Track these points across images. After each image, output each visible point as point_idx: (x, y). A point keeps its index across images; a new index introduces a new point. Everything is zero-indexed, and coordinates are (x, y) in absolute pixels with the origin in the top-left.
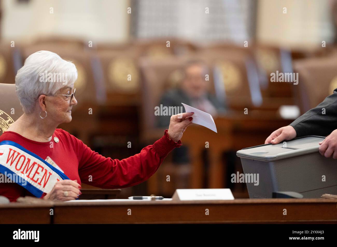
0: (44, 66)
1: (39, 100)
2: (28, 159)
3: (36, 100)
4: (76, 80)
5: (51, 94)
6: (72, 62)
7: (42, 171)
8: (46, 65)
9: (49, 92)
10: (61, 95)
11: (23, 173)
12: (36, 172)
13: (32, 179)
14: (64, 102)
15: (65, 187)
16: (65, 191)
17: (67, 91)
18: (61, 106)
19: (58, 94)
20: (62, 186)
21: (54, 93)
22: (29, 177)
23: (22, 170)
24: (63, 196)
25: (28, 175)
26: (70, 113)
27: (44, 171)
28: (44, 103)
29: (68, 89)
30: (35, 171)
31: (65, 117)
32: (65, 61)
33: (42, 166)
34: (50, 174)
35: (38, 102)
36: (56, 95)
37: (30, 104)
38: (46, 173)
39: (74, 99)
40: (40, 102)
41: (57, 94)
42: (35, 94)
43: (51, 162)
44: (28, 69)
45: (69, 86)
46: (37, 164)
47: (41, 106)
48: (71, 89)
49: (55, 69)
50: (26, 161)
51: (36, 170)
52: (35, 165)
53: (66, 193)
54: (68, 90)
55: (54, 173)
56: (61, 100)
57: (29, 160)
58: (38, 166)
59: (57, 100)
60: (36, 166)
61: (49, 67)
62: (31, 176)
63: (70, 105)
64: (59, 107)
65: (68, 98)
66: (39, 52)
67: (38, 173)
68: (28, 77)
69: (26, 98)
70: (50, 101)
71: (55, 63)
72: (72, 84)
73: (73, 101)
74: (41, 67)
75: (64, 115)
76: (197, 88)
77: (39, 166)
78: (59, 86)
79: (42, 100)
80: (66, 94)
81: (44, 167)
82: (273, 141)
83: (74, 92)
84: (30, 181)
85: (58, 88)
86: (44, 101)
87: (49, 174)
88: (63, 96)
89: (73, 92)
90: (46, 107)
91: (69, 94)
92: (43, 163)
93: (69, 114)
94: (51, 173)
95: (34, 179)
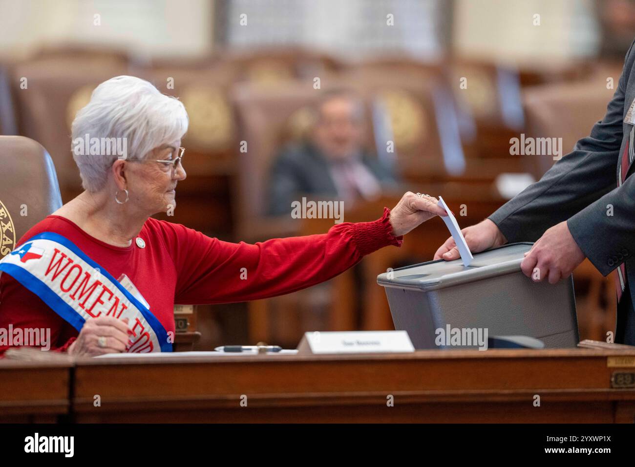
0: (125, 105)
1: (114, 169)
2: (87, 273)
3: (109, 168)
4: (185, 134)
5: (136, 159)
6: (178, 98)
7: (110, 299)
8: (128, 104)
9: (133, 155)
10: (155, 160)
11: (74, 299)
12: (98, 300)
13: (89, 311)
14: (159, 174)
15: (100, 329)
16: (101, 336)
17: (167, 154)
18: (155, 181)
19: (149, 158)
20: (96, 327)
21: (141, 156)
22: (83, 308)
23: (72, 292)
24: (97, 345)
25: (82, 302)
26: (172, 194)
27: (113, 300)
28: (123, 174)
29: (169, 150)
30: (97, 297)
31: (162, 201)
32: (166, 97)
33: (111, 290)
34: (124, 307)
35: (112, 171)
36: (146, 160)
37: (97, 176)
38: (116, 304)
39: (181, 168)
40: (115, 174)
41: (146, 158)
42: (106, 158)
43: (129, 284)
44: (94, 110)
45: (170, 143)
46: (102, 285)
47: (117, 180)
48: (174, 149)
49: (145, 112)
50: (83, 276)
51: (98, 295)
52: (99, 286)
53: (103, 341)
54: (170, 152)
55: (131, 306)
56: (155, 170)
57: (88, 276)
58: (102, 289)
59: (147, 171)
60: (99, 289)
61: (134, 107)
62: (88, 305)
63: (173, 180)
64: (151, 184)
65: (168, 167)
66: (118, 79)
67: (102, 303)
68: (93, 125)
69: (91, 166)
70: (134, 172)
71: (145, 100)
72: (177, 141)
73: (178, 173)
74: (120, 107)
75: (159, 199)
76: (340, 141)
77: (105, 289)
78: (151, 143)
79: (119, 170)
80: (165, 158)
81: (113, 292)
82: (448, 254)
83: (181, 156)
84: (84, 315)
85: (150, 147)
86: (122, 170)
87: (122, 307)
88: (159, 164)
89: (179, 155)
90: (126, 182)
91: (171, 160)
92: (112, 284)
93: (170, 196)
94: (127, 305)
95: (92, 311)
